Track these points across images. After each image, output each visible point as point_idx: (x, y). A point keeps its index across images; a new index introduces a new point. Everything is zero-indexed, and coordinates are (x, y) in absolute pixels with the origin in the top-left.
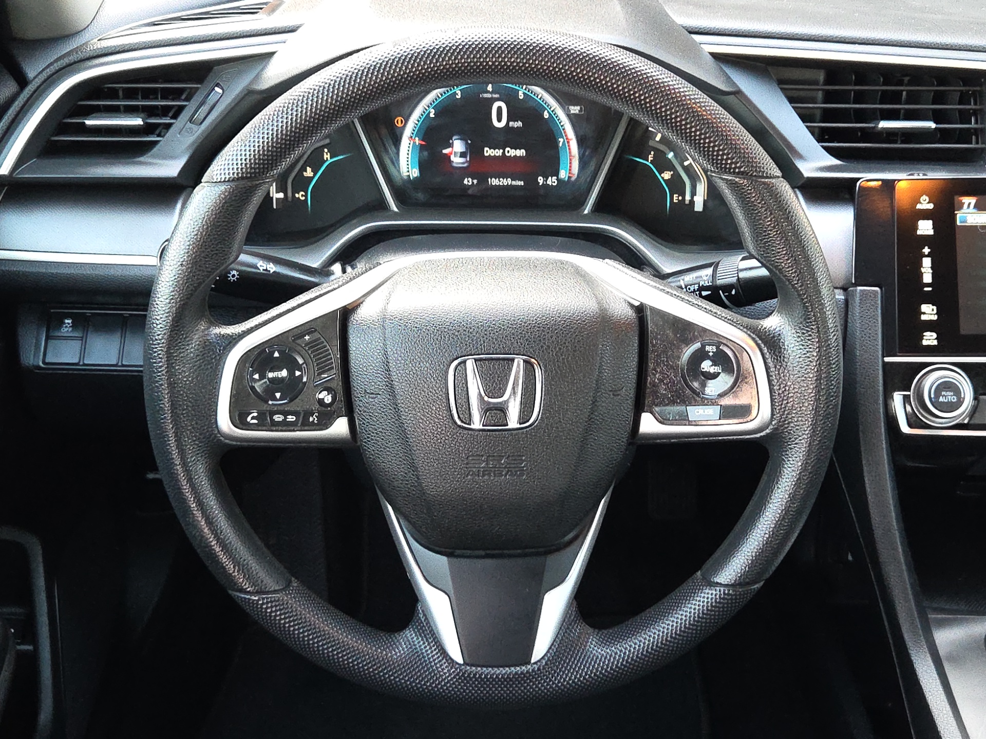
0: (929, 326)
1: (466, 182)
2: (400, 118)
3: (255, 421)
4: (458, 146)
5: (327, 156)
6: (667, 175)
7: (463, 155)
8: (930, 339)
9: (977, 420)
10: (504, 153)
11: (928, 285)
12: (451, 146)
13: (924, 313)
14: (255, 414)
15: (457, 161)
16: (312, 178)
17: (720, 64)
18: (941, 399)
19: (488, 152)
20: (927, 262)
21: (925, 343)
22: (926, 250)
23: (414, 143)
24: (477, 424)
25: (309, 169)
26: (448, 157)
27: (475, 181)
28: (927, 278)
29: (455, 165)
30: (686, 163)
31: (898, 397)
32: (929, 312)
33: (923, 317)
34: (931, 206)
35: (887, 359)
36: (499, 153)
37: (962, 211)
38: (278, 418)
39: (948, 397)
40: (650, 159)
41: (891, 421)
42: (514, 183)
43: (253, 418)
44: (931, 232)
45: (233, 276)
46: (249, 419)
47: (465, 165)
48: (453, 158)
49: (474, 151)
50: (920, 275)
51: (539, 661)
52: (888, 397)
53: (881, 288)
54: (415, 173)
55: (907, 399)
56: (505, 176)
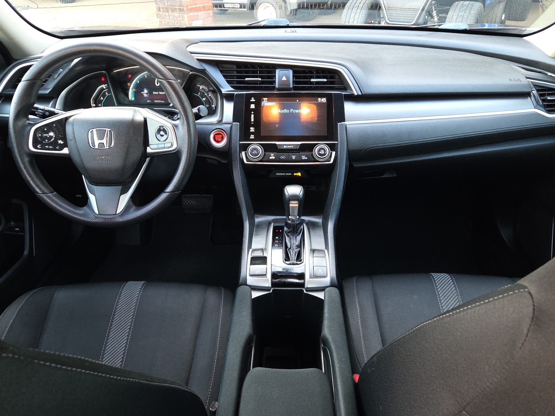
0: (252, 133)
1: (148, 101)
2: (129, 83)
3: (40, 147)
4: (146, 91)
5: (107, 94)
6: (204, 99)
7: (147, 94)
8: (252, 137)
9: (264, 160)
10: (159, 93)
11: (252, 122)
12: (143, 91)
14: (40, 145)
15: (145, 95)
16: (103, 100)
18: (253, 153)
19: (154, 93)
20: (252, 116)
21: (251, 138)
22: (253, 113)
23: (133, 90)
24: (97, 147)
25: (102, 98)
26: (143, 94)
27: (150, 101)
28: (252, 120)
29: (145, 96)
30: (209, 96)
31: (243, 153)
32: (252, 129)
33: (251, 131)
34: (254, 100)
35: (240, 142)
36: (157, 93)
37: (264, 102)
38: (47, 147)
39: (255, 152)
40: (199, 94)
41: (242, 160)
42: (162, 102)
43: (39, 146)
44: (254, 108)
45: (47, 114)
46: (38, 146)
47: (148, 96)
48: (144, 95)
49: (150, 93)
50: (251, 119)
51: (119, 213)
52: (240, 152)
53: (239, 123)
54: (133, 99)
55: (246, 153)
56: (159, 100)
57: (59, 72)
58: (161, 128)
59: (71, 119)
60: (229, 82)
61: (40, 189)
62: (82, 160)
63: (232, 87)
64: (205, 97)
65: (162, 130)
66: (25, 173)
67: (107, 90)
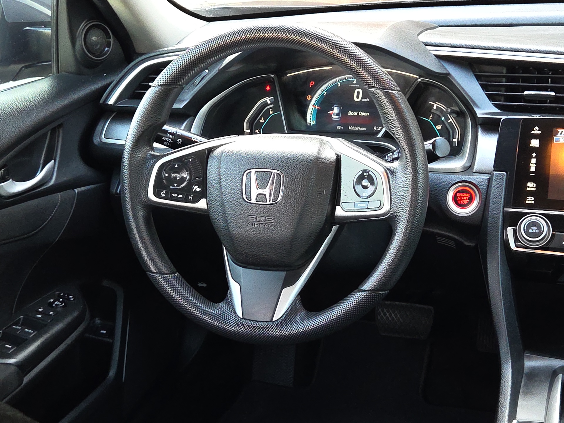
0: (531, 193)
1: (338, 128)
2: (309, 96)
3: (164, 195)
4: (336, 110)
5: (271, 112)
6: (439, 127)
7: (338, 114)
8: (530, 200)
9: (551, 246)
10: (358, 114)
11: (533, 172)
12: (332, 110)
13: (529, 187)
14: (165, 192)
15: (334, 117)
16: (264, 122)
17: (441, 61)
18: (530, 231)
19: (350, 113)
20: (534, 161)
21: (527, 202)
22: (534, 155)
23: (315, 108)
24: (253, 201)
25: (262, 118)
26: (331, 115)
27: (342, 128)
28: (533, 169)
29: (333, 119)
30: (449, 121)
31: (510, 230)
32: (531, 186)
33: (528, 189)
34: (539, 132)
35: (505, 209)
36: (356, 114)
37: (558, 135)
38: (175, 195)
39: (535, 230)
40: (430, 118)
41: (506, 244)
42: (362, 129)
43: (163, 194)
44: (538, 146)
45: (180, 141)
46: (161, 194)
47: (339, 119)
48: (333, 116)
49: (343, 113)
50: (529, 167)
51: (276, 321)
52: (504, 228)
53: (507, 173)
54: (314, 123)
55: (515, 231)
56: (358, 126)
57: (203, 74)
58: (365, 174)
59: (217, 151)
60: (491, 98)
61: (156, 265)
62: (226, 221)
63: (496, 106)
64: (442, 123)
65: (366, 177)
66: (137, 236)
67: (272, 105)
